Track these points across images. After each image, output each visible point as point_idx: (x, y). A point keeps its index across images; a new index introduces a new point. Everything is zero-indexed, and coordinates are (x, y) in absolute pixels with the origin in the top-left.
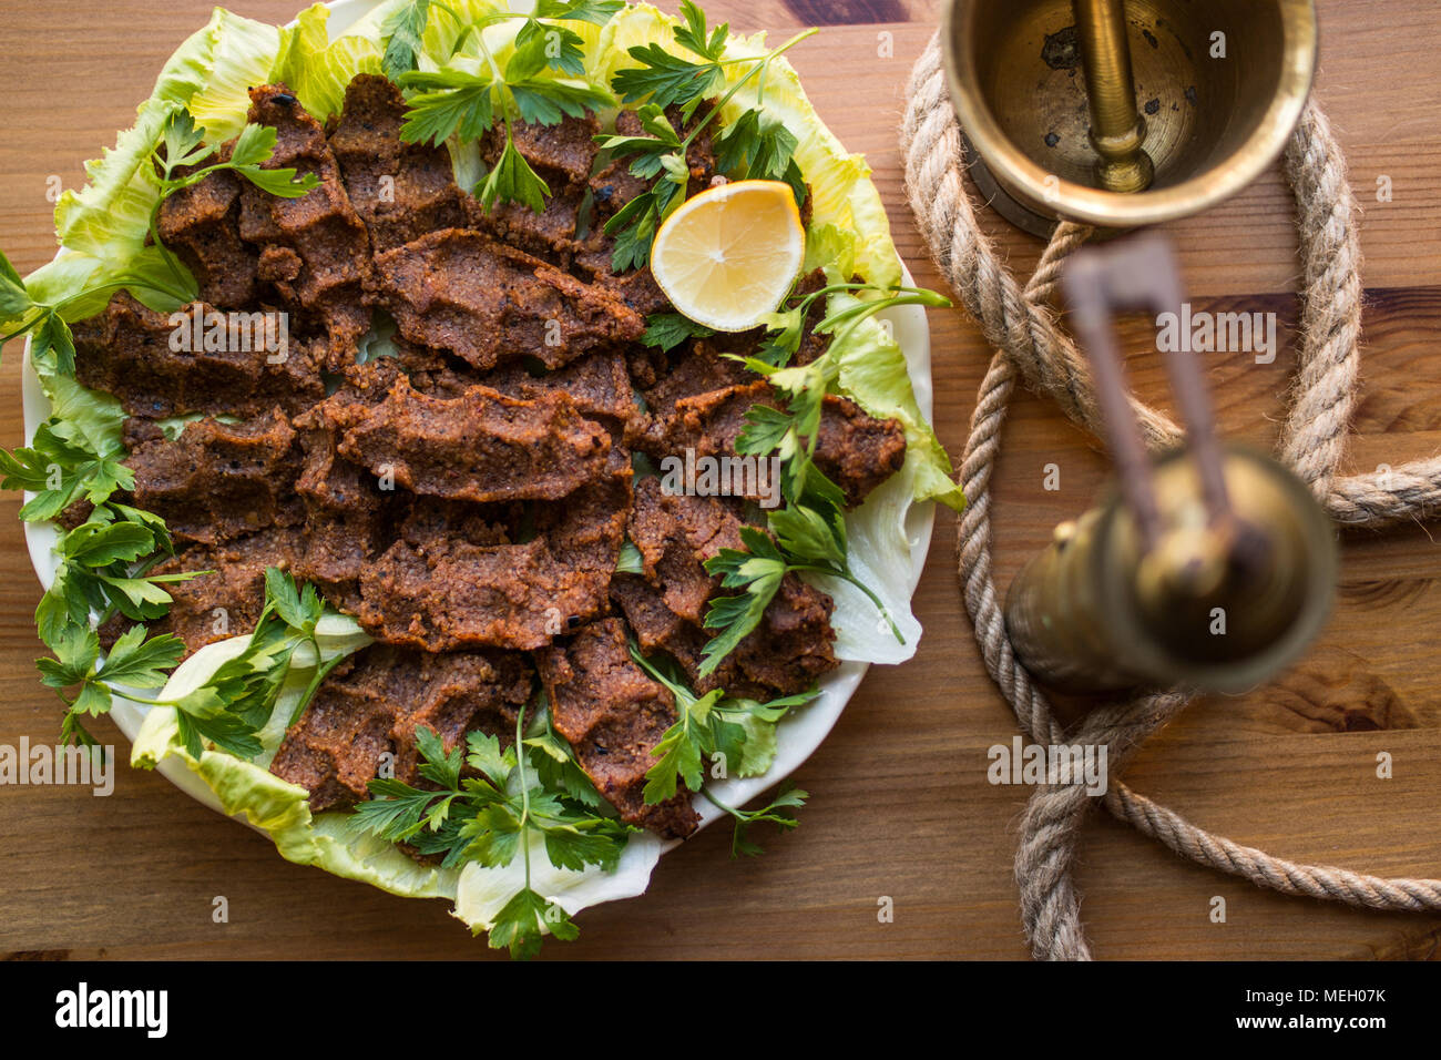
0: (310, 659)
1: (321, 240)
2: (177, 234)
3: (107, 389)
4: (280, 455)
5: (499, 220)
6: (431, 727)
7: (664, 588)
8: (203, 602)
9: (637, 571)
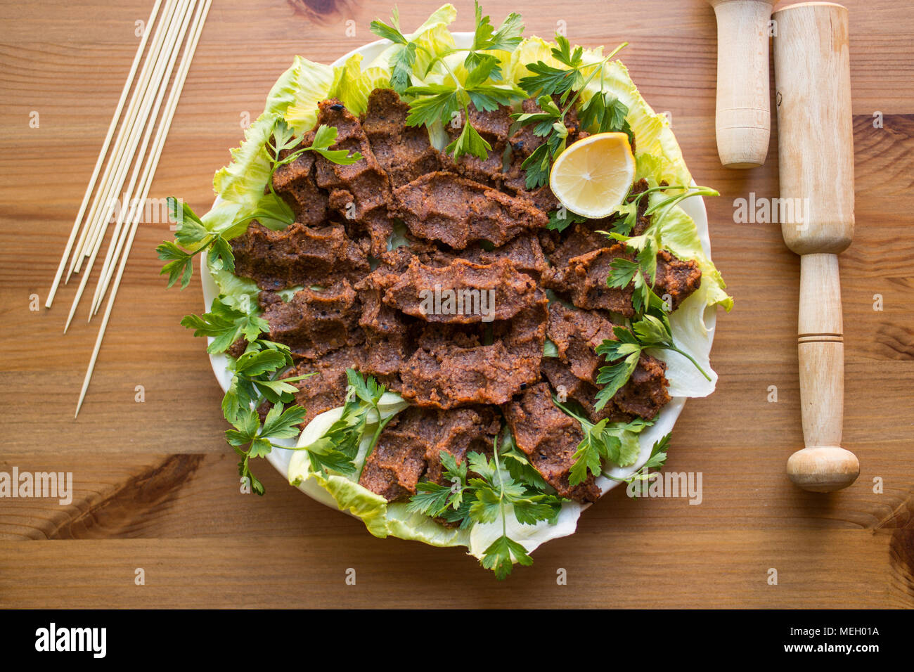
0: (374, 419)
1: (363, 185)
2: (284, 187)
3: (249, 276)
4: (349, 306)
5: (460, 165)
6: (448, 451)
7: (570, 364)
8: (312, 391)
9: (554, 356)
